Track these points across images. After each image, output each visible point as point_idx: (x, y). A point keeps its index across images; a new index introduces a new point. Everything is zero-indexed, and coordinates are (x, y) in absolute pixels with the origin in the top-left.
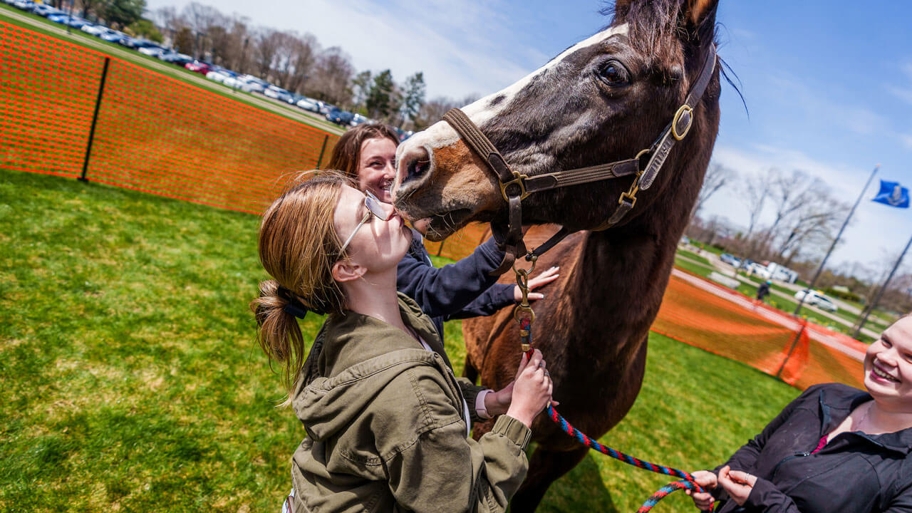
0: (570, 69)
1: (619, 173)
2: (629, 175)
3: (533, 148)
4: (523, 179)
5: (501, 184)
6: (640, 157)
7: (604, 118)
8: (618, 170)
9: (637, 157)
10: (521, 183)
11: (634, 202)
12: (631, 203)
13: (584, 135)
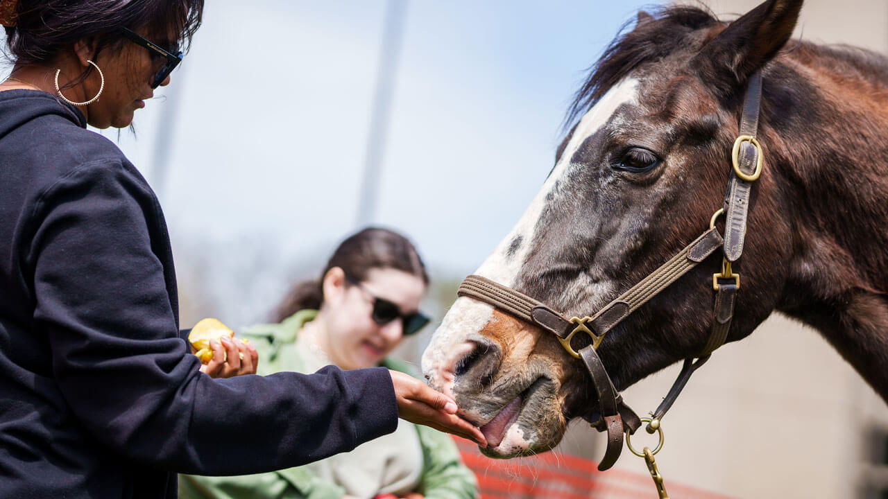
0: (585, 171)
1: (699, 256)
2: (713, 252)
3: (582, 280)
4: (586, 323)
5: (562, 341)
6: (715, 224)
7: (650, 211)
8: (697, 254)
9: (712, 226)
10: (586, 328)
11: (738, 281)
12: (735, 283)
13: (637, 240)
